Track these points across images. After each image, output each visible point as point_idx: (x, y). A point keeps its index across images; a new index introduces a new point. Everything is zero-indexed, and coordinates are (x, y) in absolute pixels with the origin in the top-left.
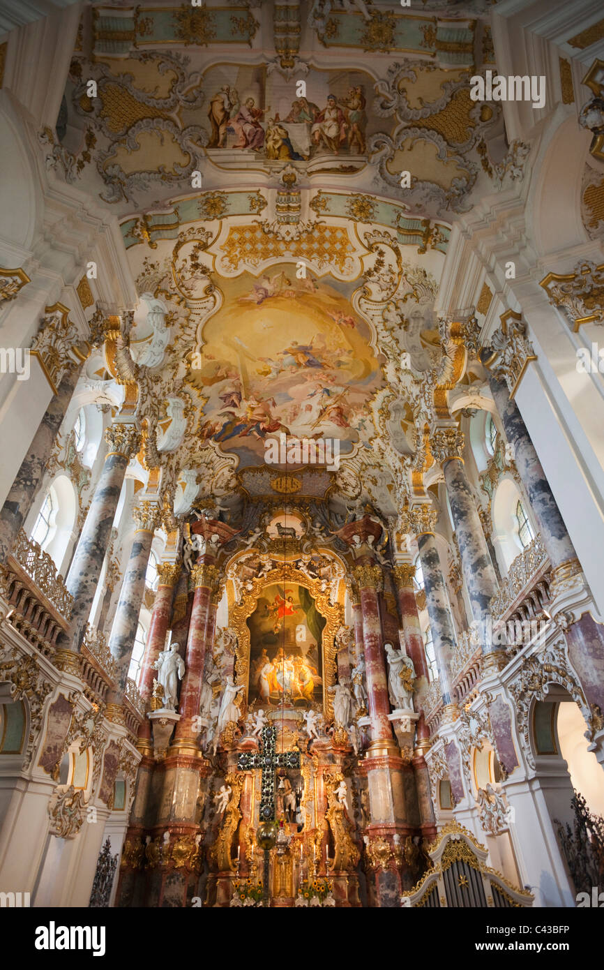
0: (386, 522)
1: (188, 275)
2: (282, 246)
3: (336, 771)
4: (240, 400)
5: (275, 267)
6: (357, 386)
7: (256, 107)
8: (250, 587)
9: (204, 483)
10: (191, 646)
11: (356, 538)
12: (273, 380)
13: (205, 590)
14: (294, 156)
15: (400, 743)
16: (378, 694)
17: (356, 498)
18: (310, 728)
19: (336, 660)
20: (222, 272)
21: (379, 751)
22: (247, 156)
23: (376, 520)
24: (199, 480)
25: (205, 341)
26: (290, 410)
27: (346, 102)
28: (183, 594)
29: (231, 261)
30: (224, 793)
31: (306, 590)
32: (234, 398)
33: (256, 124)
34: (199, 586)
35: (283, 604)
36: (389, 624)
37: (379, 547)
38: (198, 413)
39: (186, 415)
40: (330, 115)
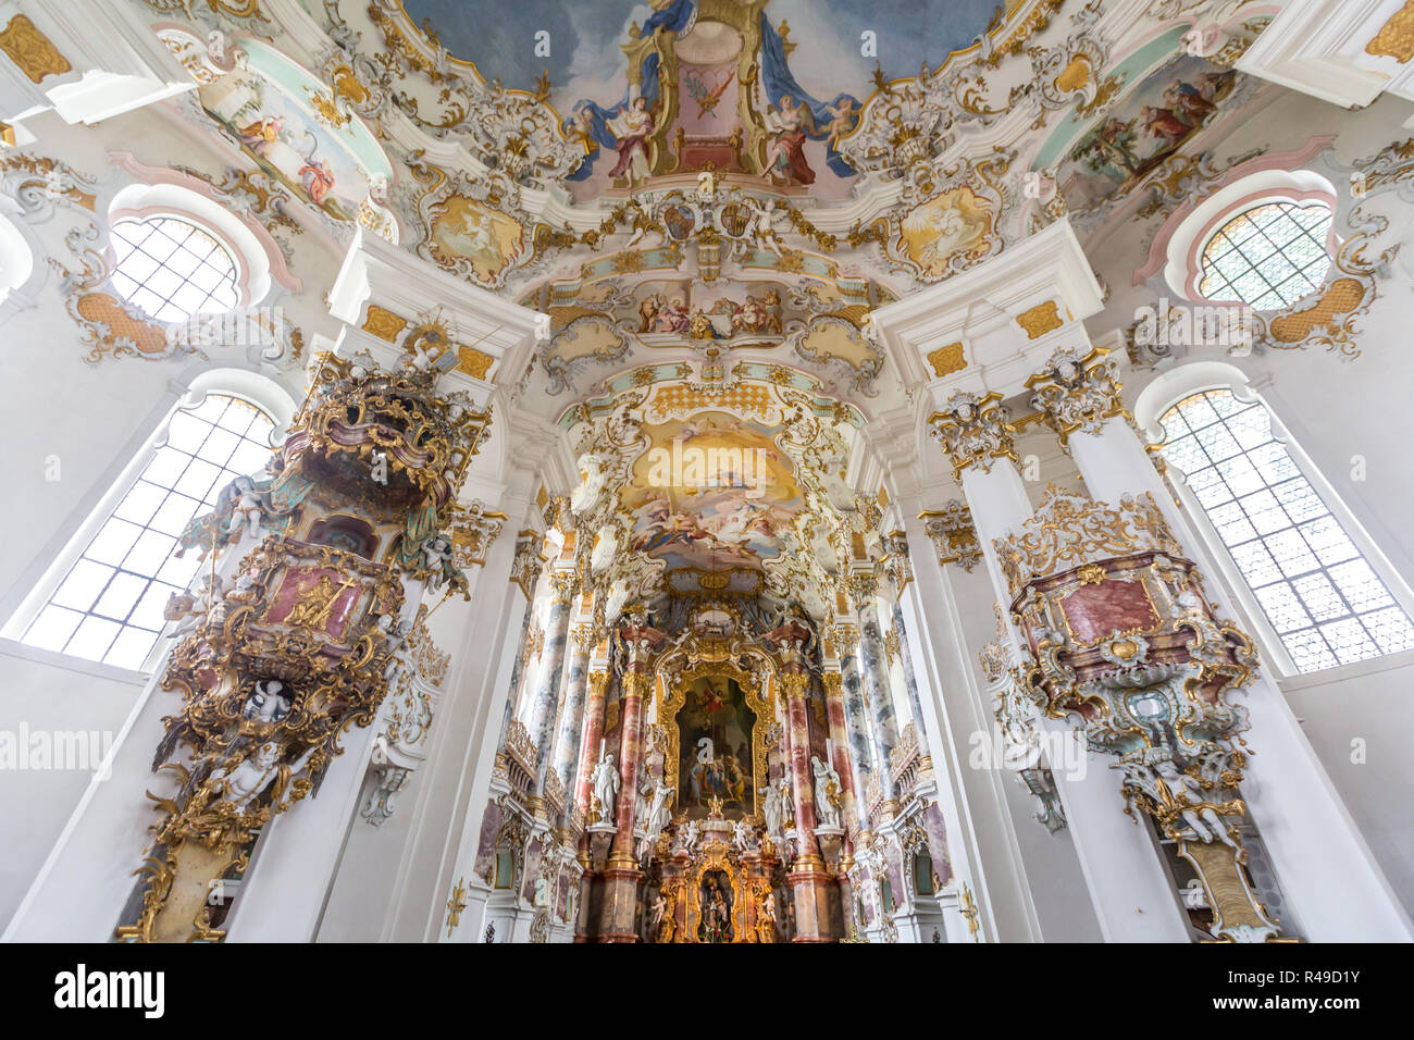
0: (814, 626)
1: (620, 430)
2: (707, 400)
3: (764, 884)
4: (668, 515)
5: (700, 415)
6: (783, 506)
7: (682, 304)
8: (678, 680)
9: (632, 588)
10: (625, 759)
11: (784, 643)
12: (701, 498)
13: (636, 699)
14: (716, 336)
15: (826, 858)
16: (804, 808)
17: (785, 597)
18: (739, 839)
19: (767, 760)
20: (650, 421)
21: (805, 866)
22: (675, 337)
23: (804, 625)
24: (628, 587)
25: (635, 476)
26: (717, 521)
27: (763, 301)
28: (615, 702)
29: (660, 412)
30: (660, 904)
31: (736, 683)
32: (662, 514)
33: (682, 316)
34: (630, 694)
35: (712, 698)
36: (817, 733)
37: (808, 651)
38: (627, 534)
39: (617, 538)
40: (749, 310)
